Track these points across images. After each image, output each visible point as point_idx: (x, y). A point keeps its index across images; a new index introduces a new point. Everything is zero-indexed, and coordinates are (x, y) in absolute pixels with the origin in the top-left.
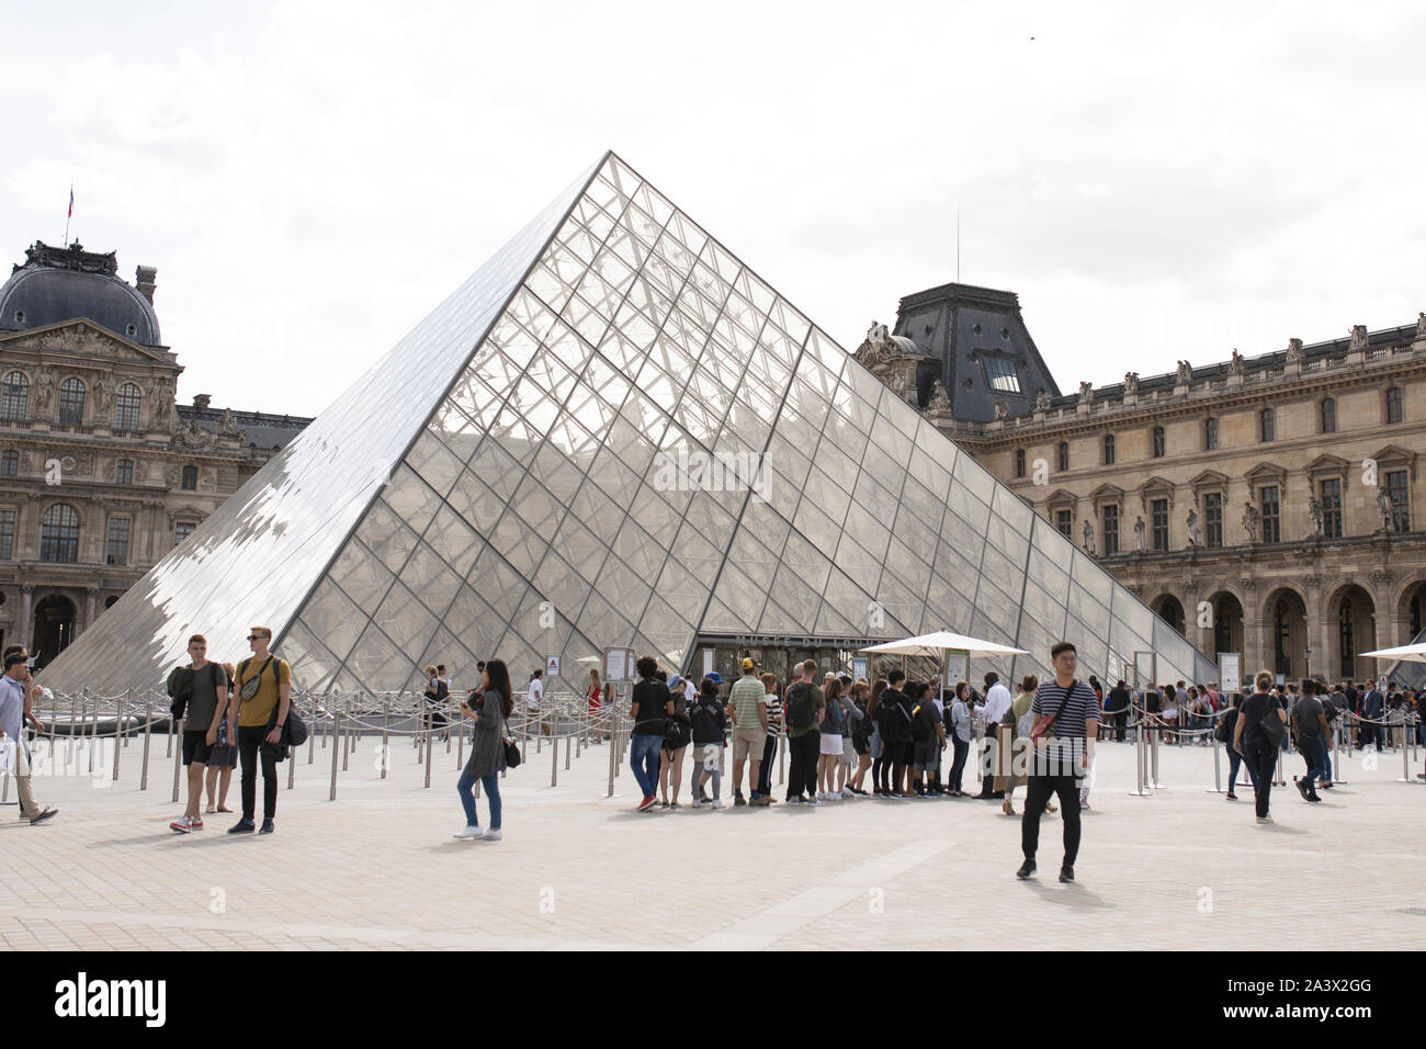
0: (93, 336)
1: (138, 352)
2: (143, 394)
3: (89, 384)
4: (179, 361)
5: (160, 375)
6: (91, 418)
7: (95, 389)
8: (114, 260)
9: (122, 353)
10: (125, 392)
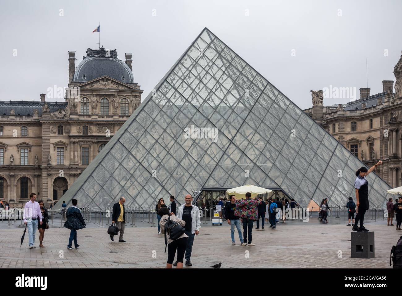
0: (110, 82)
1: (126, 87)
2: (129, 102)
3: (110, 100)
4: (141, 89)
5: (135, 94)
6: (112, 112)
7: (112, 101)
8: (116, 52)
9: (120, 88)
10: (123, 102)
